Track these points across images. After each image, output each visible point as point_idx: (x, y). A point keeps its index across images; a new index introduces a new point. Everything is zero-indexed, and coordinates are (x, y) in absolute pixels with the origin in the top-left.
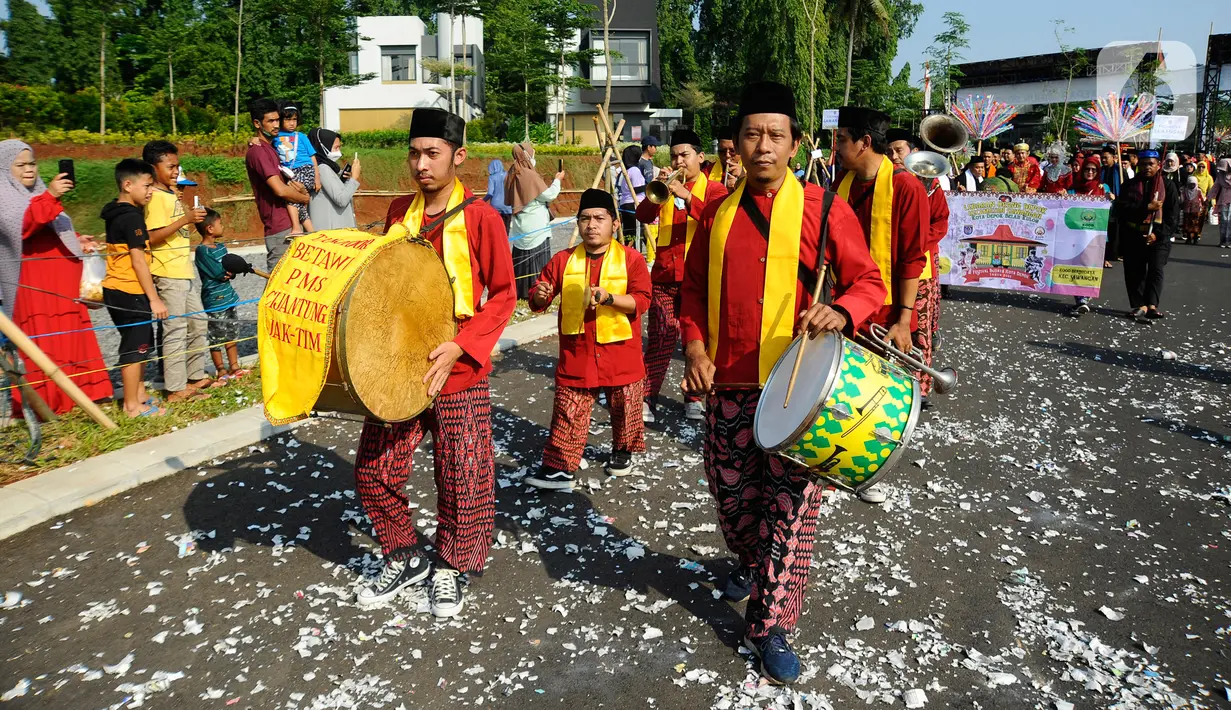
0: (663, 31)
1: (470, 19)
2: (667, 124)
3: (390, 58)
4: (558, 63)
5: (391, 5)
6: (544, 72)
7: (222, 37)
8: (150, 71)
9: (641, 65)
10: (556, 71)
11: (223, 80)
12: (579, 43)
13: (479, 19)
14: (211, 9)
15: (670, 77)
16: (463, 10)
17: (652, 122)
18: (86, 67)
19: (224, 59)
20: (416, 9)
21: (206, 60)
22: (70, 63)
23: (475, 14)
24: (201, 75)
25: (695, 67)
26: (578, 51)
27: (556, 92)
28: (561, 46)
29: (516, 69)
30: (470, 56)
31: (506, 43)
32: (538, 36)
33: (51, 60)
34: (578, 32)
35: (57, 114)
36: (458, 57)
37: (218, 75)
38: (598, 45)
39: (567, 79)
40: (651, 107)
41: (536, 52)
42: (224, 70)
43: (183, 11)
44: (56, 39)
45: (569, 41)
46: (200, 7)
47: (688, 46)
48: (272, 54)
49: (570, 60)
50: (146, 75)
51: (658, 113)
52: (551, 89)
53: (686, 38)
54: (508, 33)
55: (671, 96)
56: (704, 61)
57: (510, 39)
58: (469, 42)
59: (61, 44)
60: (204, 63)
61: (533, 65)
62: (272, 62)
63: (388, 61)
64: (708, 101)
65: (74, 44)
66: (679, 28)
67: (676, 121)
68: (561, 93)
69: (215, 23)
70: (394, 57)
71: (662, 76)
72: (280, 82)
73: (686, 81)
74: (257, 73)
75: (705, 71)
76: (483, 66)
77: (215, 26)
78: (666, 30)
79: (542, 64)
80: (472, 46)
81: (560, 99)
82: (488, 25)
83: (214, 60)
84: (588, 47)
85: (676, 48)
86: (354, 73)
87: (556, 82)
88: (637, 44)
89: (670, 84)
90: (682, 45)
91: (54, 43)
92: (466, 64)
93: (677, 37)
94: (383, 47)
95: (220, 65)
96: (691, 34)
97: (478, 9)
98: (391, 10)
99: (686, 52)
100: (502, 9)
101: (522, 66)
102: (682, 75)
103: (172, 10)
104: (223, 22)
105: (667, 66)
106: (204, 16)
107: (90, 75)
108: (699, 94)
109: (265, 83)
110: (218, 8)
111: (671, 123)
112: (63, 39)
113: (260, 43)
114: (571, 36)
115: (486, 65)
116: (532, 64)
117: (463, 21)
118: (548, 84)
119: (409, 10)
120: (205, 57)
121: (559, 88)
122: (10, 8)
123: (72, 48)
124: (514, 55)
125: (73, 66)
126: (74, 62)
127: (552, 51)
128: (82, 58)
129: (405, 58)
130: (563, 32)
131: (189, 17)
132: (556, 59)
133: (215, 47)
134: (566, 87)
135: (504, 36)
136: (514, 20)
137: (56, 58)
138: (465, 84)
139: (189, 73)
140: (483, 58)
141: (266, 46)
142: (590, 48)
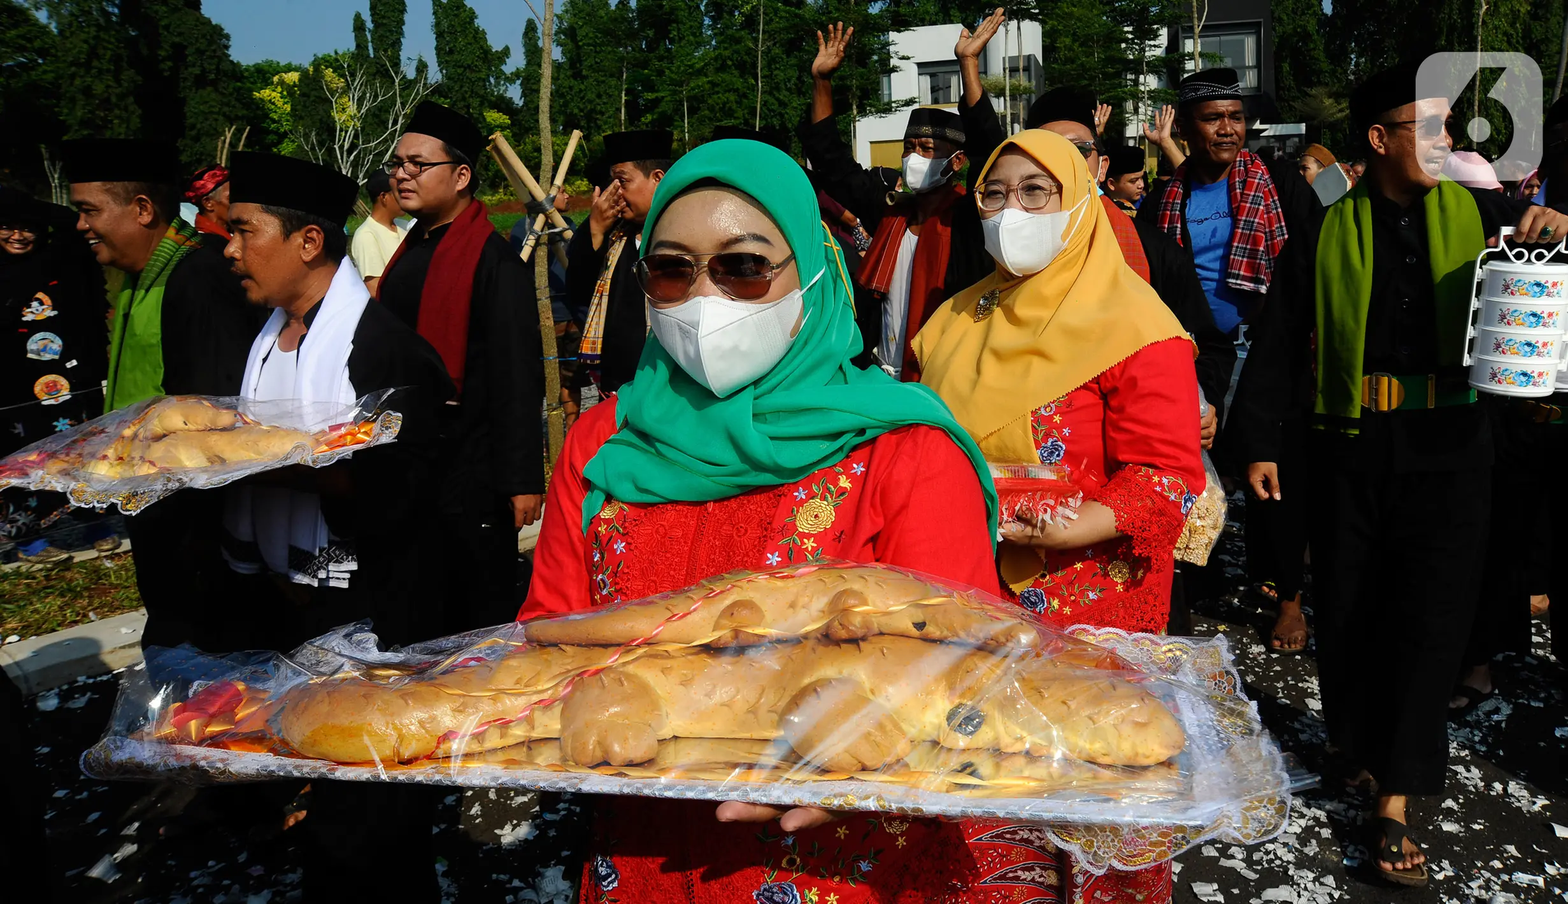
0: (1280, 20)
1: (1027, 25)
2: (1285, 144)
3: (928, 78)
4: (1138, 72)
5: (928, 13)
6: (1120, 85)
7: (734, 64)
8: (657, 110)
9: (1249, 67)
10: (1136, 82)
11: (736, 115)
12: (1166, 43)
13: (1037, 23)
14: (721, 34)
15: (1289, 81)
16: (1019, 14)
17: (1263, 143)
18: (593, 111)
19: (737, 90)
20: (958, 14)
21: (718, 93)
22: (578, 107)
23: (1033, 18)
24: (711, 109)
25: (1325, 66)
26: (1163, 55)
27: (1136, 111)
28: (1143, 50)
29: (1085, 82)
30: (1027, 69)
31: (1071, 49)
32: (1112, 38)
33: (561, 106)
34: (1164, 32)
35: (578, 165)
36: (1014, 70)
37: (730, 109)
38: (1189, 46)
39: (1149, 92)
40: (1261, 123)
41: (1110, 60)
42: (737, 102)
43: (691, 38)
44: (566, 83)
45: (1152, 43)
46: (709, 33)
47: (1315, 37)
48: (789, 81)
49: (1154, 67)
50: (653, 114)
51: (1271, 130)
52: (1129, 105)
53: (1312, 26)
54: (1075, 37)
55: (1291, 107)
56: (1338, 57)
57: (1077, 44)
58: (1025, 52)
59: (571, 88)
60: (715, 97)
61: (1107, 76)
62: (789, 90)
63: (926, 81)
64: (1341, 111)
65: (583, 87)
66: (1303, 14)
67: (1296, 140)
68: (1142, 110)
69: (726, 49)
70: (932, 75)
71: (1277, 81)
72: (799, 112)
73: (1312, 85)
74: (773, 104)
75: (1340, 70)
76: (1042, 80)
77: (727, 53)
78: (1285, 18)
79: (1118, 75)
80: (1029, 56)
81: (1142, 117)
82: (1047, 27)
83: (726, 91)
84: (1178, 49)
85: (1298, 42)
86: (886, 100)
87: (1136, 97)
88: (1243, 41)
89: (1289, 90)
90: (1306, 36)
91: (564, 87)
92: (1023, 80)
93: (1300, 26)
94: (920, 65)
95: (732, 97)
96: (1319, 20)
97: (1037, 11)
98: (928, 18)
99: (1312, 46)
100: (1066, 8)
101: (1092, 78)
102: (1306, 76)
103: (681, 39)
104: (735, 47)
105: (1286, 67)
106: (713, 43)
107: (597, 119)
108: (1328, 102)
109: (782, 115)
110: (730, 32)
111: (1288, 143)
112: (573, 82)
113: (776, 68)
114: (1156, 36)
115: (1046, 80)
116: (1105, 75)
117: (1019, 28)
118: (1126, 100)
119: (950, 16)
120: (716, 89)
121: (1140, 105)
122: (527, 56)
123: (581, 91)
124: (1082, 65)
125: (581, 110)
126: (582, 106)
127: (1131, 57)
128: (590, 102)
129: (947, 76)
130: (1145, 33)
131: (699, 45)
132: (1137, 67)
133: (726, 76)
134: (1149, 102)
135: (1068, 41)
136: (1080, 20)
137: (566, 104)
138: (1021, 105)
139: (699, 108)
140: (1043, 72)
141: (782, 71)
142: (1181, 50)
